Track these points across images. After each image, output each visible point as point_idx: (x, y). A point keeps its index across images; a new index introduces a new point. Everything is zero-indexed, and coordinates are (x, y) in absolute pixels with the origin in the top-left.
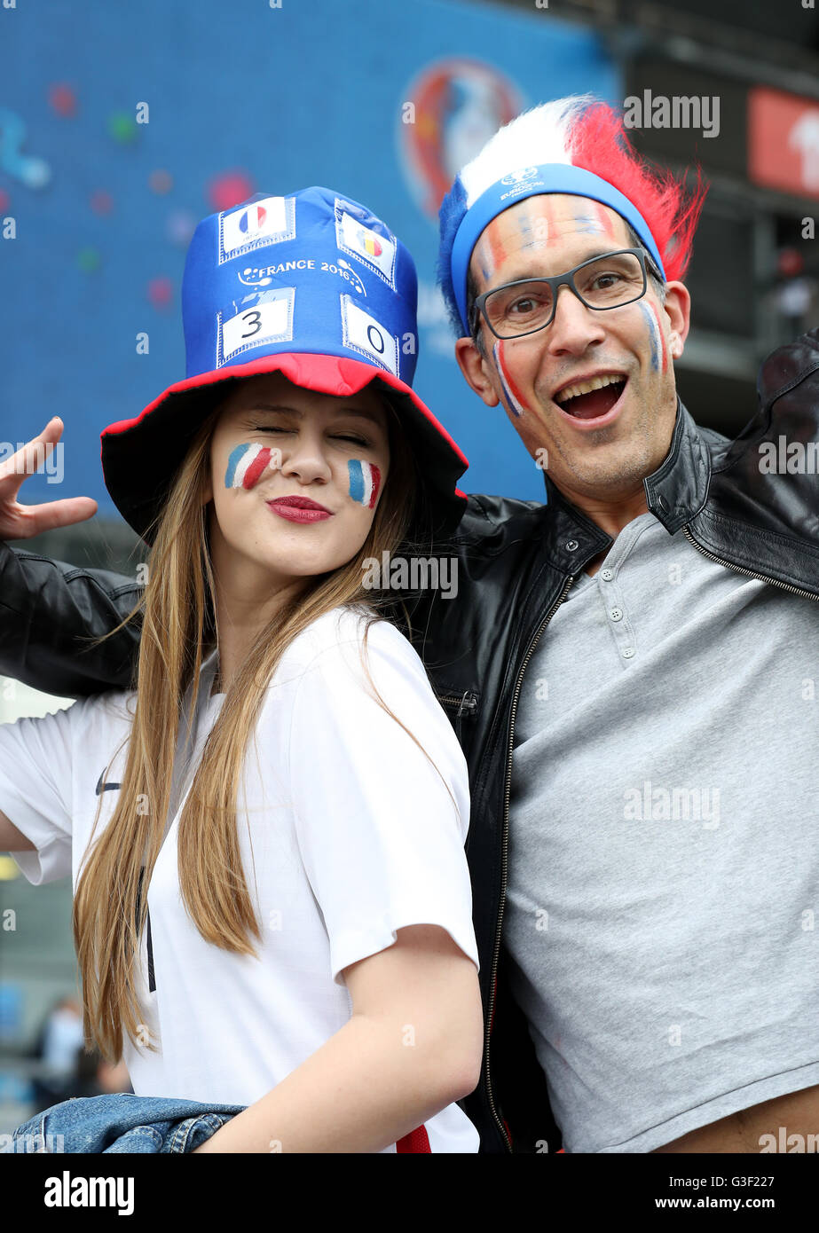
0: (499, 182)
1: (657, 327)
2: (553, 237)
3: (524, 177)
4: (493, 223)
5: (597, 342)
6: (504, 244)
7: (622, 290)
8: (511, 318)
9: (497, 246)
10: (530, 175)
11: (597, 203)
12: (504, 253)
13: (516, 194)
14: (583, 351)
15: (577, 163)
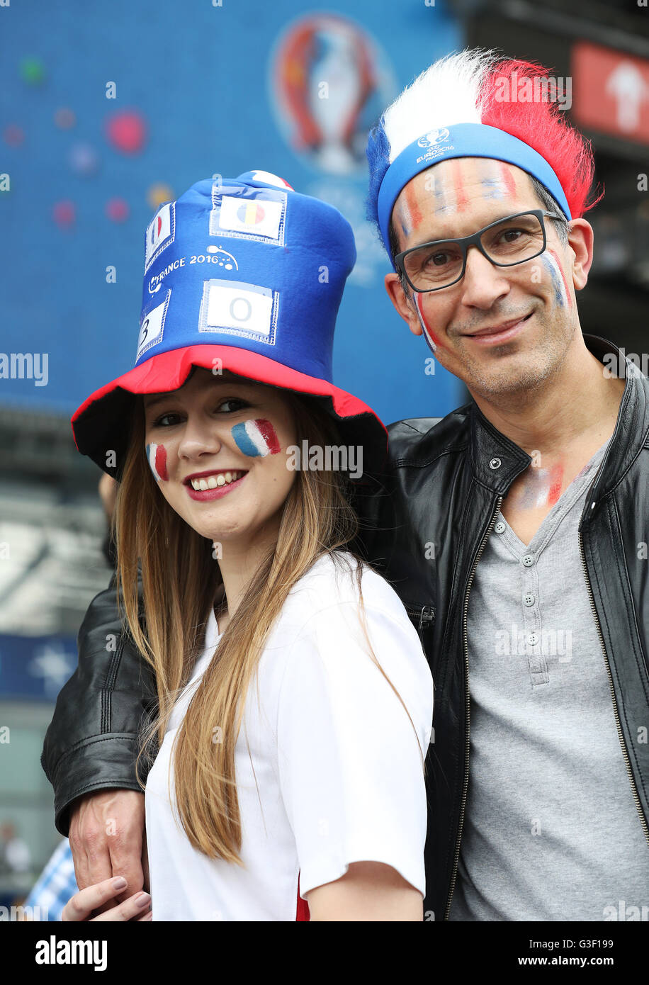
0: (415, 143)
1: (558, 271)
2: (462, 202)
3: (437, 140)
4: (410, 183)
5: (504, 296)
6: (420, 206)
7: (525, 243)
8: (427, 270)
9: (413, 206)
10: (443, 137)
11: (503, 164)
12: (420, 214)
13: (429, 157)
14: (491, 305)
15: (486, 122)
